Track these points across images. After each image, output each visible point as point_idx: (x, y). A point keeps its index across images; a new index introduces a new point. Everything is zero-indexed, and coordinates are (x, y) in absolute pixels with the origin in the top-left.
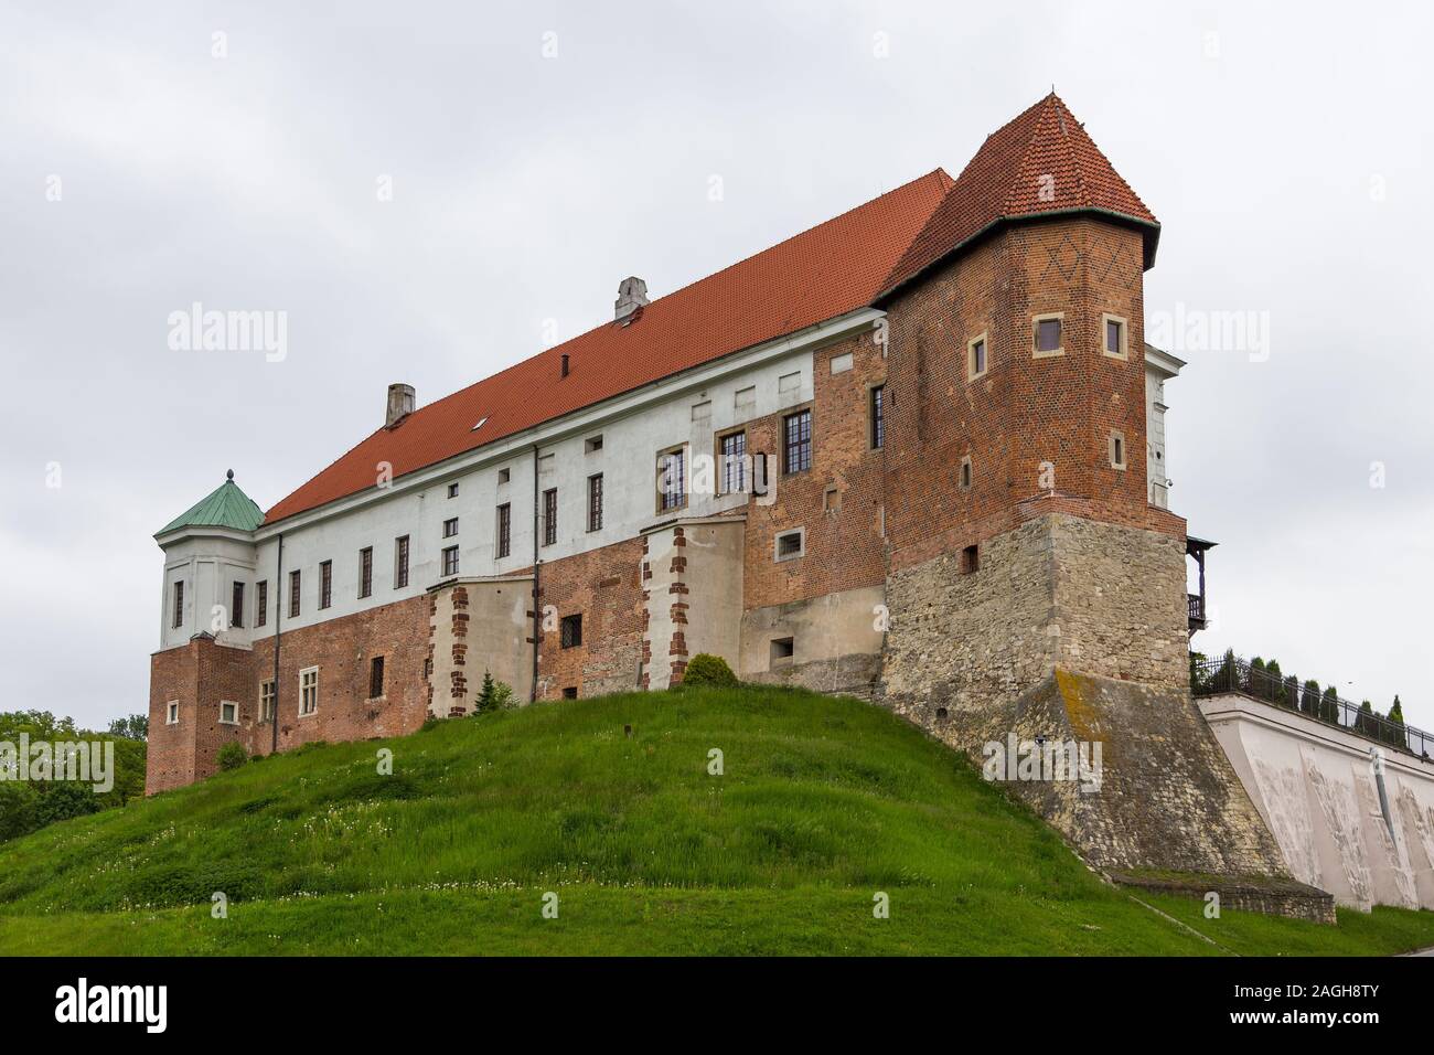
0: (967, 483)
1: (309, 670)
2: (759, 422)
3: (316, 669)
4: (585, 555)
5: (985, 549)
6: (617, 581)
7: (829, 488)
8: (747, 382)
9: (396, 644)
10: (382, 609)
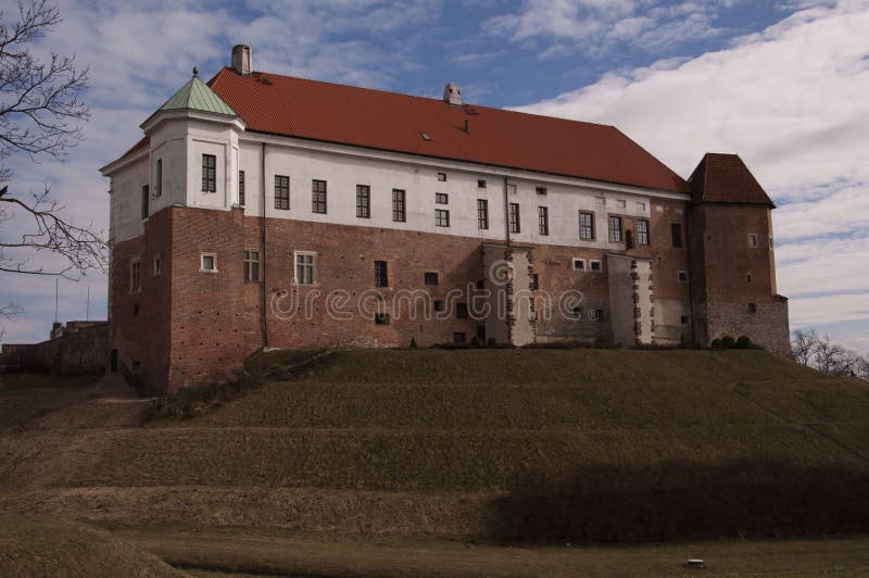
0: (749, 280)
1: (306, 253)
2: (628, 217)
3: (314, 253)
4: (539, 245)
5: (759, 307)
6: (558, 264)
7: (659, 256)
8: (623, 197)
9: (396, 257)
10: (382, 230)
